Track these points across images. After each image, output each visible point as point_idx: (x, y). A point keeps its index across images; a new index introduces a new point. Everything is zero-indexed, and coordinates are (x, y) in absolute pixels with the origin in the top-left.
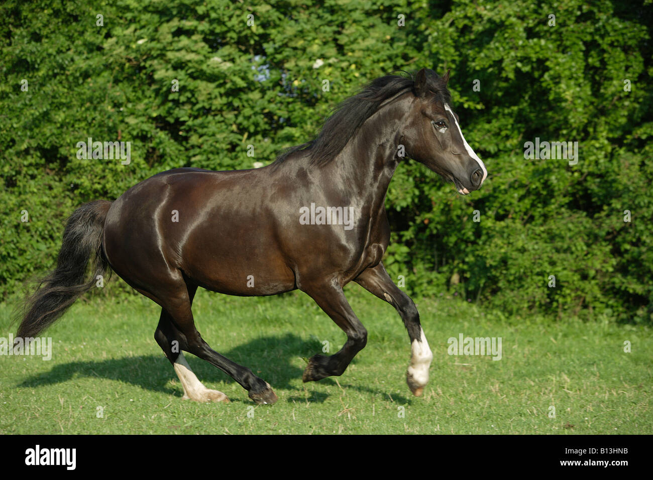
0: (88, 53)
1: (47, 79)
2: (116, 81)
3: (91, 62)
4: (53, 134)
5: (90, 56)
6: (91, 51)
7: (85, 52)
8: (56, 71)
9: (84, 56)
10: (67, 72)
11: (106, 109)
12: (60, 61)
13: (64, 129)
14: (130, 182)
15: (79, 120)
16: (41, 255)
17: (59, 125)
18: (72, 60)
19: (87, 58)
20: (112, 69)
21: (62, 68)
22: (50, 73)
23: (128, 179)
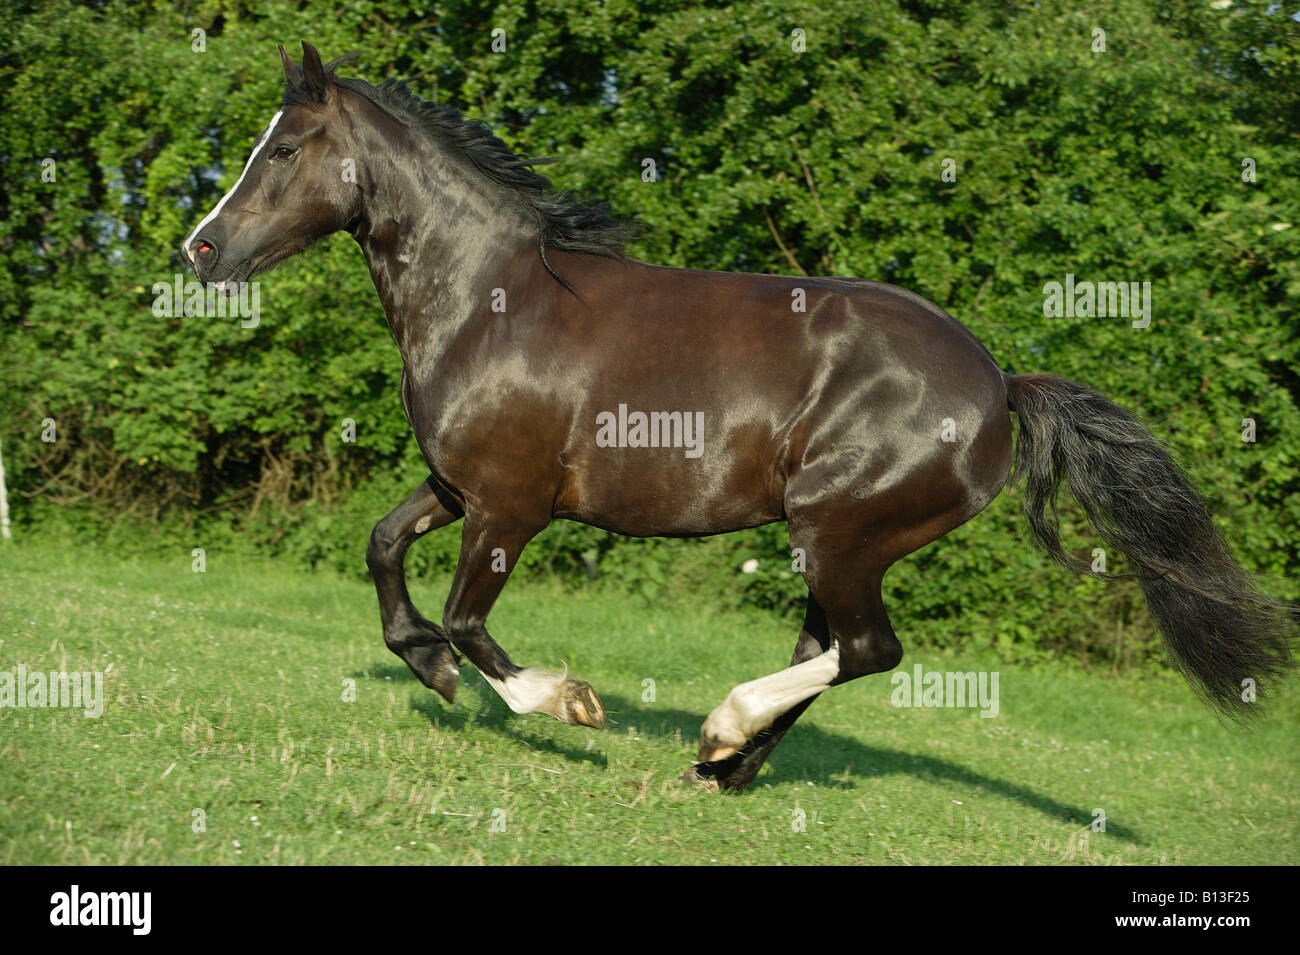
0: (1170, 234)
1: (1088, 269)
2: (1214, 290)
3: (1173, 251)
4: (1086, 368)
5: (1171, 238)
6: (1173, 231)
7: (1164, 231)
8: (1107, 257)
9: (1161, 239)
10: (1129, 263)
11: (1192, 334)
12: (1120, 240)
13: (1105, 362)
14: (1210, 471)
15: (1136, 349)
16: (1032, 577)
17: (1097, 353)
18: (1140, 241)
19: (1166, 243)
20: (1209, 268)
21: (1120, 253)
22: (1097, 260)
23: (1209, 465)
